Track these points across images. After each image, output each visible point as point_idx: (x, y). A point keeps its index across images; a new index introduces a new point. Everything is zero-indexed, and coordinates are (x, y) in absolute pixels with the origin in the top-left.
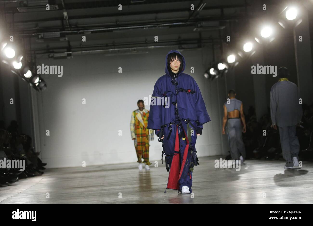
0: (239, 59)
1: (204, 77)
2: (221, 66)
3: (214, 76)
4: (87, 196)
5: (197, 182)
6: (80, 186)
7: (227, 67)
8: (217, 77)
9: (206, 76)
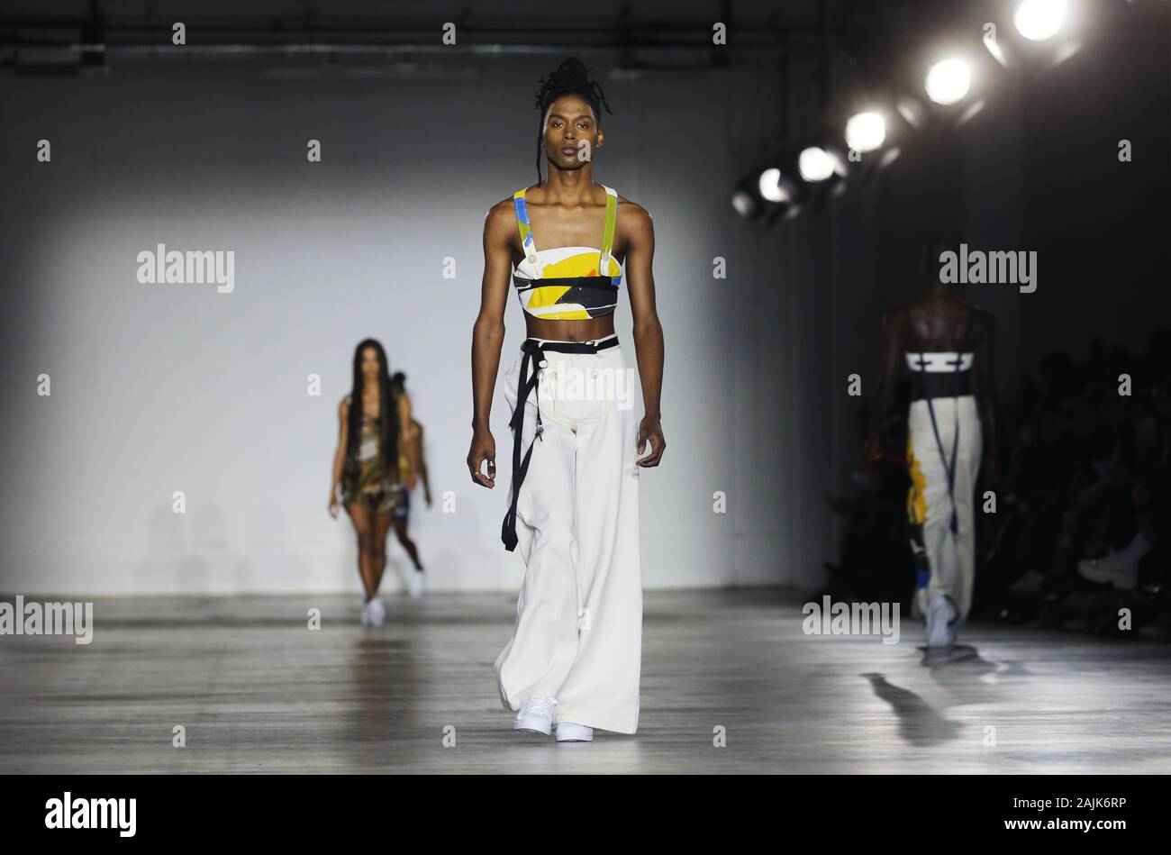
0: (903, 137)
1: (733, 210)
2: (817, 164)
3: (780, 207)
4: (123, 742)
5: (653, 710)
6: (97, 693)
7: (841, 170)
8: (794, 212)
9: (740, 204)
